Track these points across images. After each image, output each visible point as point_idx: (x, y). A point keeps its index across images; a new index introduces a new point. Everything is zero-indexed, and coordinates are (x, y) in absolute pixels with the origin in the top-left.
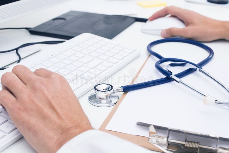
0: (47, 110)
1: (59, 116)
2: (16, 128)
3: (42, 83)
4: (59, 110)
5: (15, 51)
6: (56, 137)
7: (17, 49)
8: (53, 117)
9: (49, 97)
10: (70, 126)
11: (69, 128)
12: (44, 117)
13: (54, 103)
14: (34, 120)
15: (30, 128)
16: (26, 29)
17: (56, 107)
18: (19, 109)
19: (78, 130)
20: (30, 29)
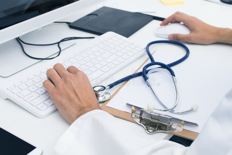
0: (73, 96)
1: (79, 99)
2: (54, 104)
3: (71, 78)
4: (79, 96)
5: (57, 44)
6: (76, 112)
7: (58, 43)
8: (76, 100)
9: (75, 87)
10: (85, 106)
11: (84, 108)
12: (71, 100)
13: (77, 91)
14: (65, 101)
15: (62, 105)
16: (67, 23)
17: (78, 94)
18: (56, 93)
19: (89, 109)
20: (70, 24)
